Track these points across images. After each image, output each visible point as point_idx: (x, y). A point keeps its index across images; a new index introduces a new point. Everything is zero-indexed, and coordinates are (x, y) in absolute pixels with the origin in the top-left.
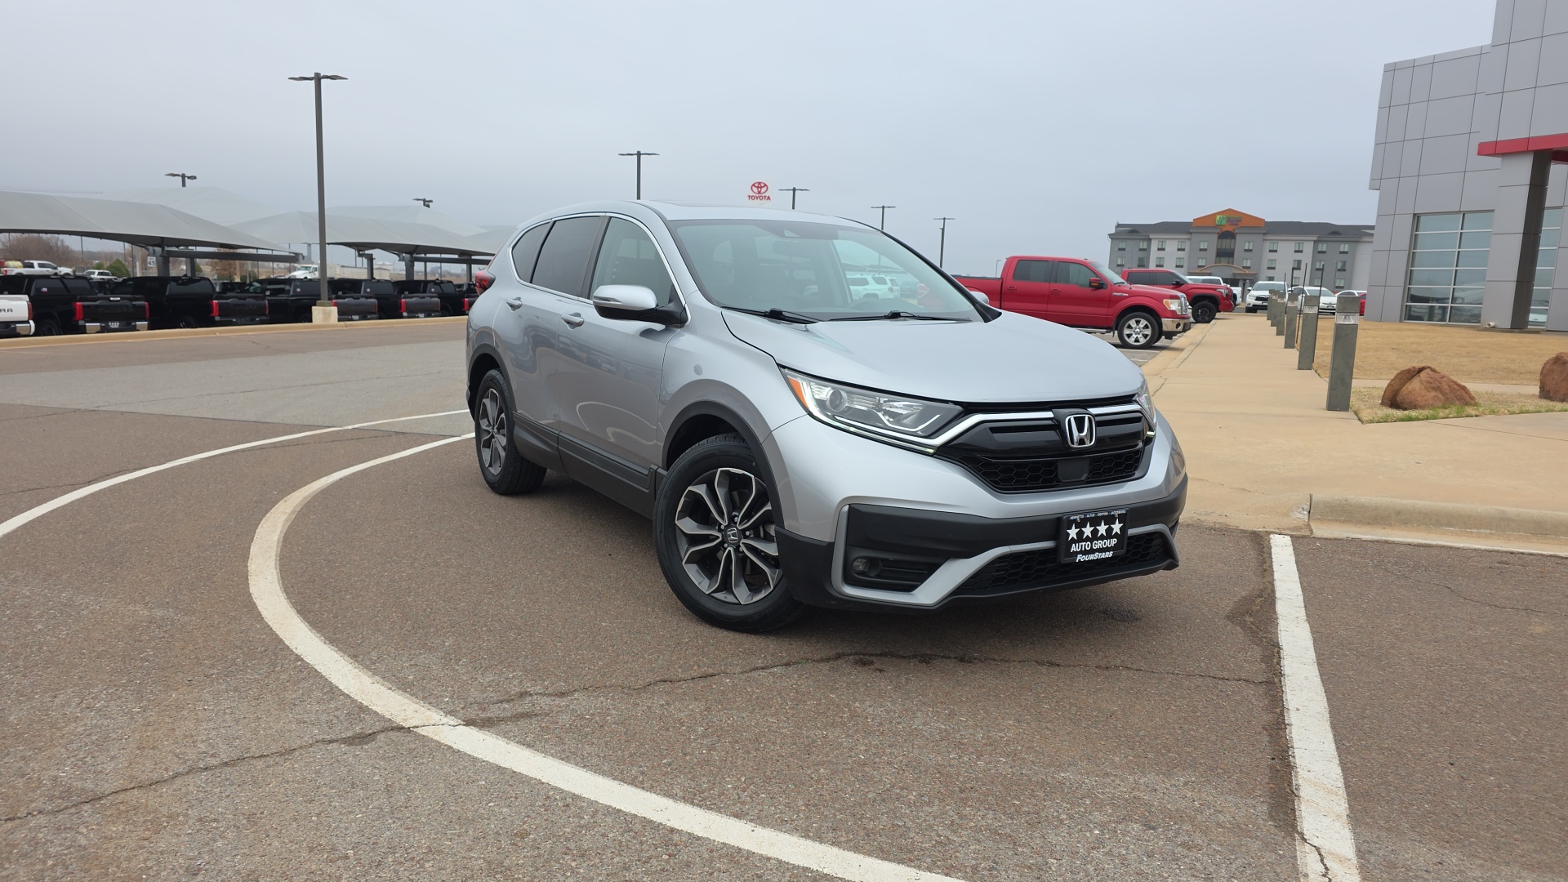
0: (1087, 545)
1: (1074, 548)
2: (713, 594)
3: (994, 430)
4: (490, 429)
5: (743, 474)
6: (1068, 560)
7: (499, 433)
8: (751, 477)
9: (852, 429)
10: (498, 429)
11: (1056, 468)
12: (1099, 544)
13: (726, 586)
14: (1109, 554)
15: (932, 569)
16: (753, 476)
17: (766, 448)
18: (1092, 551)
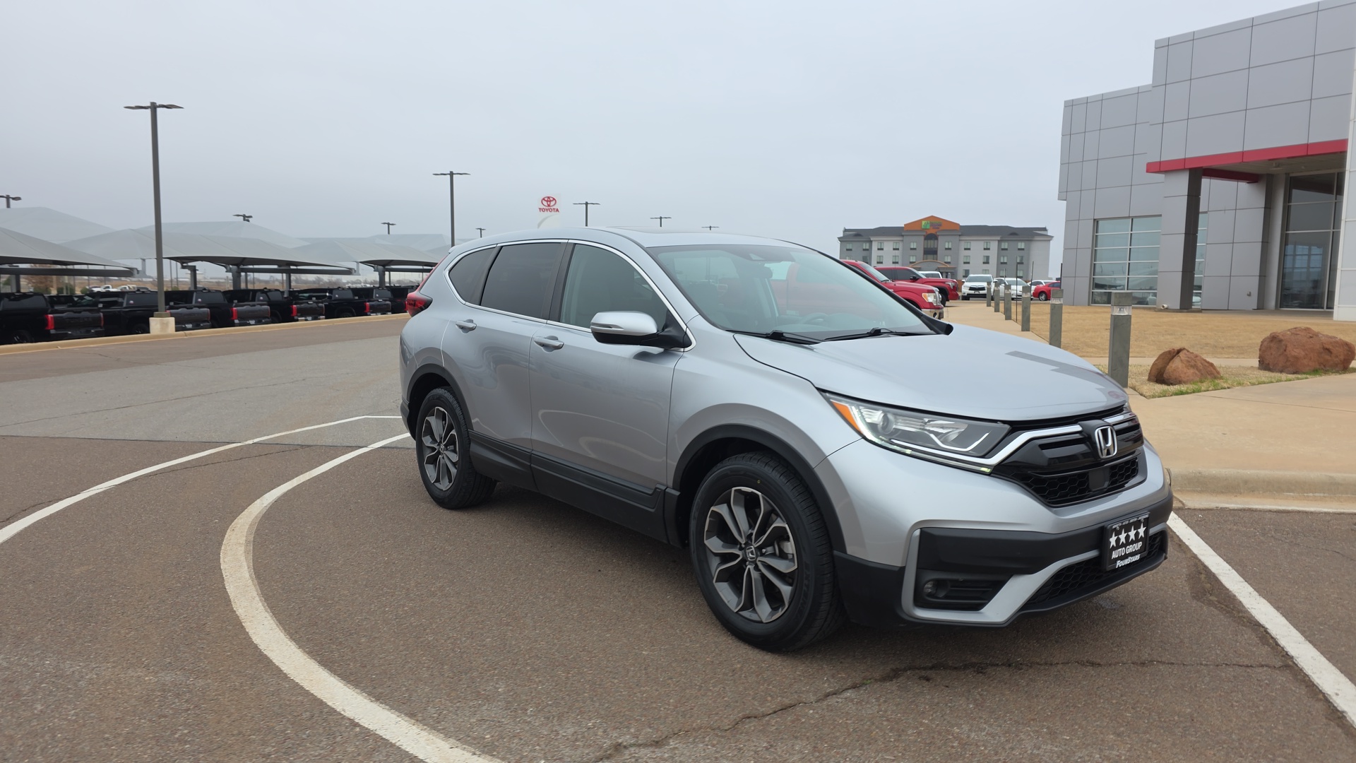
0: (1121, 551)
1: (1114, 555)
2: (741, 613)
3: (1043, 447)
4: (435, 446)
5: (752, 492)
6: (1109, 567)
7: (447, 450)
8: (758, 495)
9: (908, 451)
10: (446, 446)
11: (1088, 479)
12: (1131, 549)
13: (749, 604)
14: (1137, 557)
15: (996, 586)
16: (759, 494)
17: (820, 473)
18: (1126, 556)
